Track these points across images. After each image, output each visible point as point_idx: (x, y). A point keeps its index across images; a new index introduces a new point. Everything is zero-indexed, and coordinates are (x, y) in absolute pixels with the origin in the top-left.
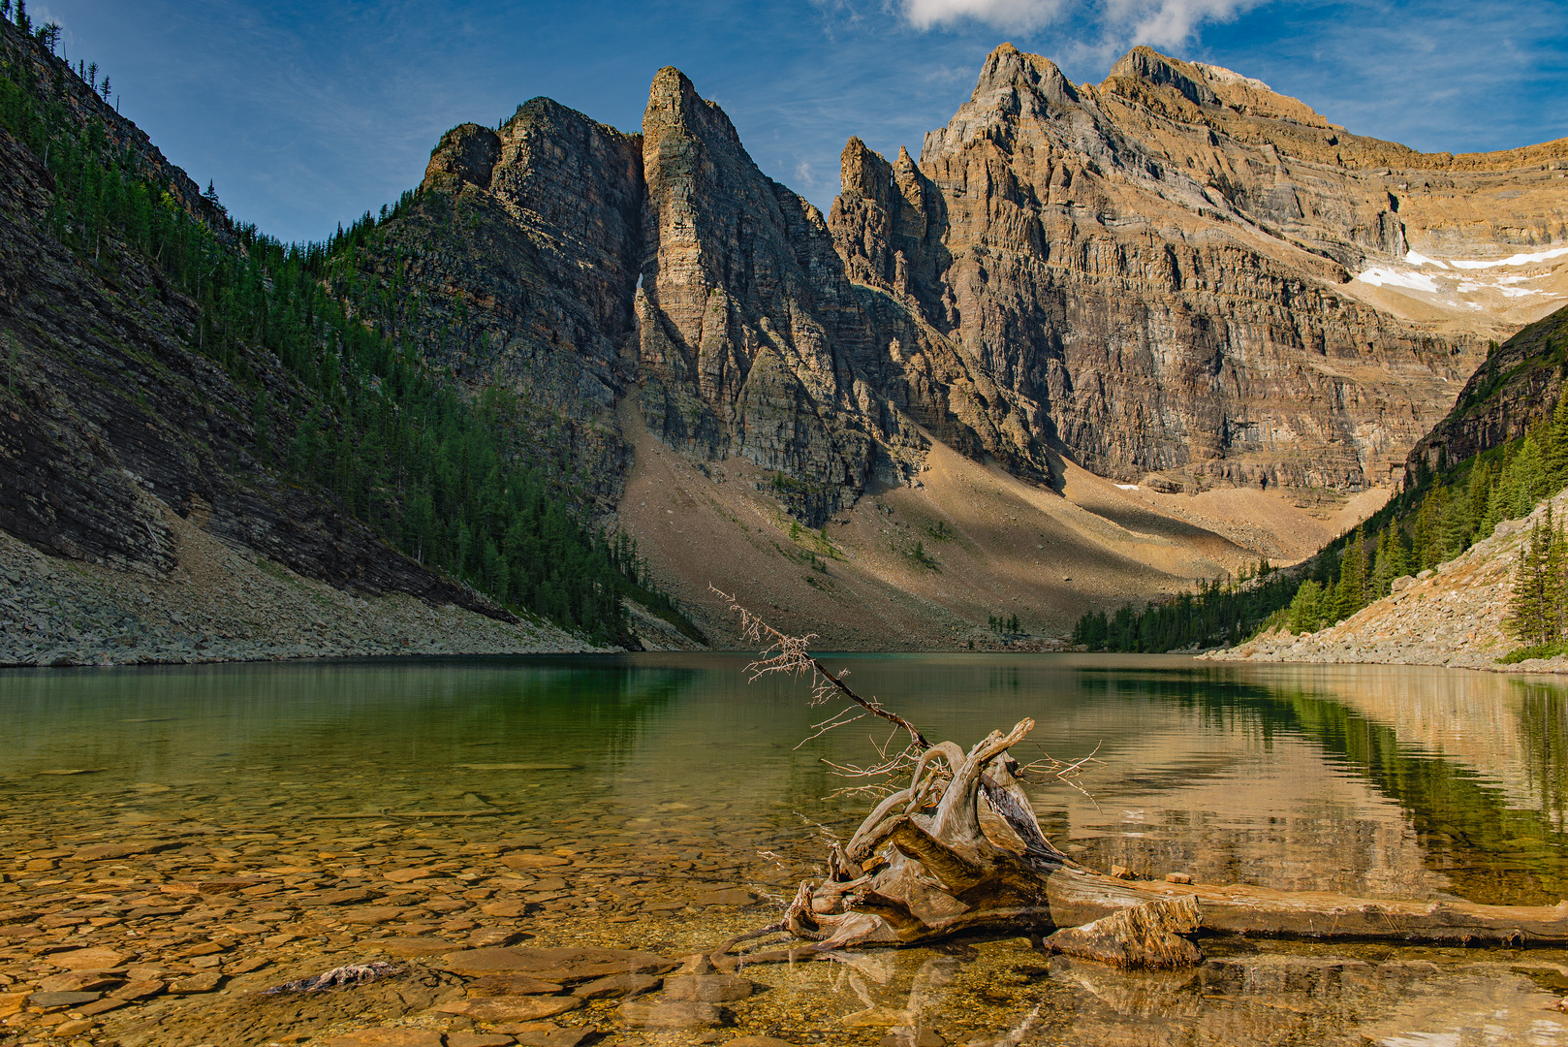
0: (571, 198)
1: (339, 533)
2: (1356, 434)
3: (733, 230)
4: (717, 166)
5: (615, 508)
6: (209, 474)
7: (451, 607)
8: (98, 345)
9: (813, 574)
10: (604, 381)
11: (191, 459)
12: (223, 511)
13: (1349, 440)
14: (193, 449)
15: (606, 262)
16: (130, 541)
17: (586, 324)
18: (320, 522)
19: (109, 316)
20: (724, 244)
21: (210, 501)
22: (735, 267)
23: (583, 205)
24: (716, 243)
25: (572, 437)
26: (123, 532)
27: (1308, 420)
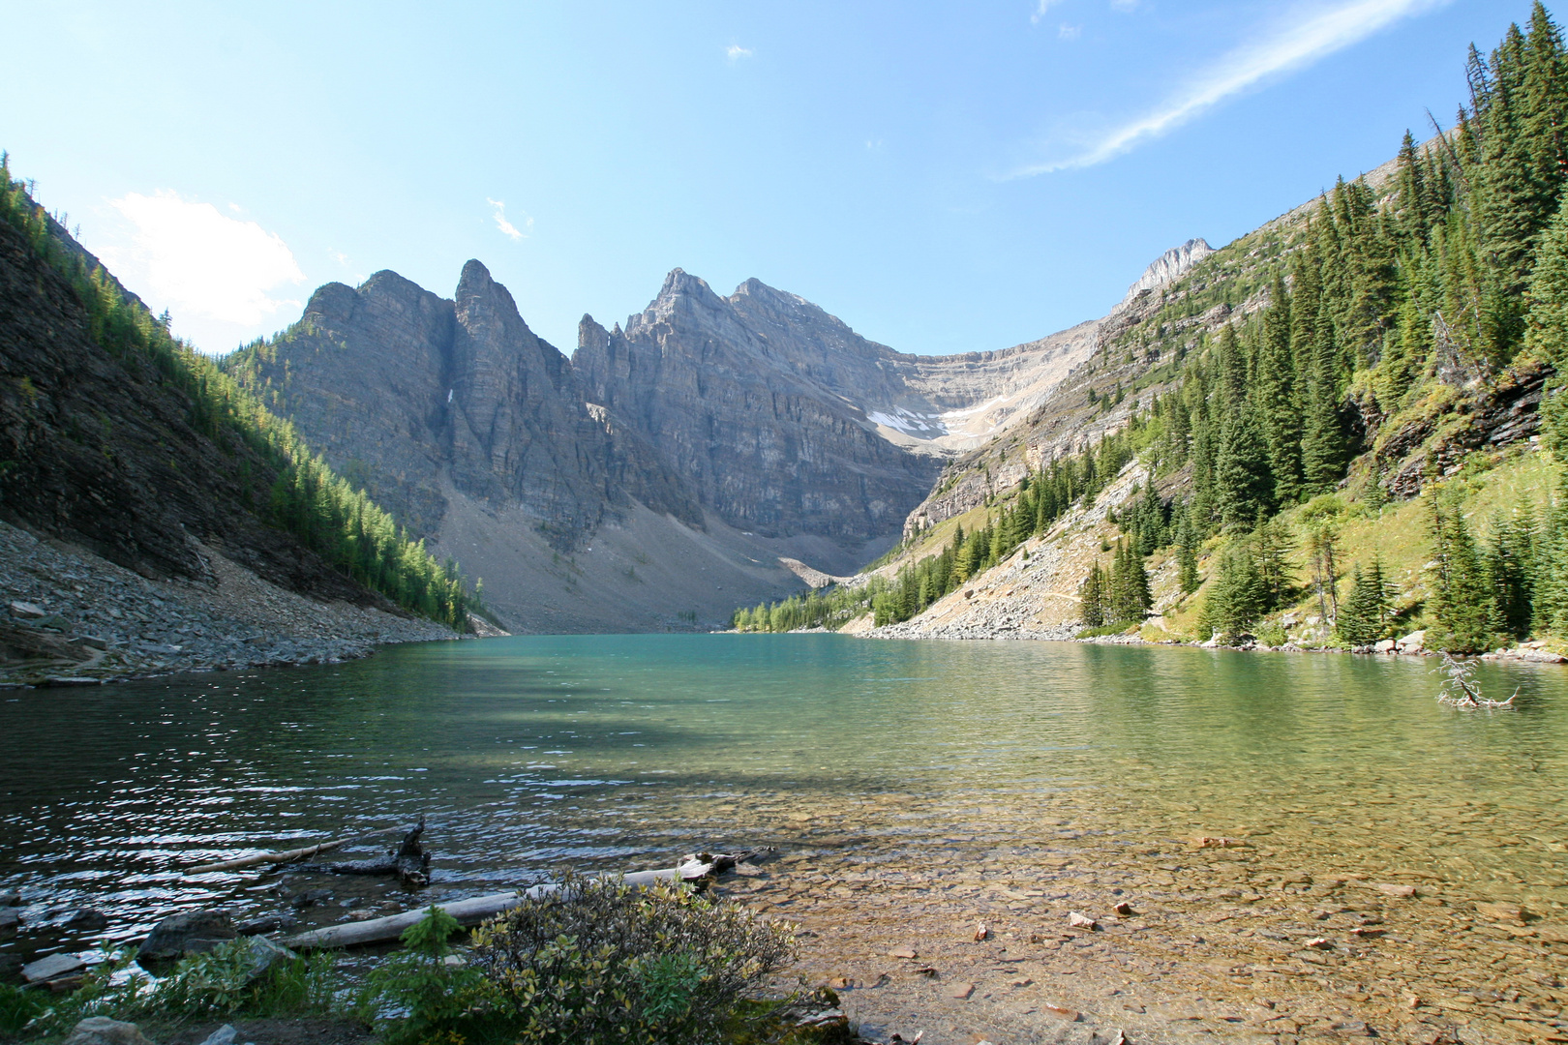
0: (407, 337)
1: (300, 558)
2: (871, 506)
3: (515, 366)
4: (505, 324)
5: (437, 542)
6: (221, 518)
7: (373, 610)
8: (137, 423)
9: (568, 585)
10: (428, 458)
11: (209, 507)
12: (232, 544)
13: (867, 509)
14: (209, 501)
15: (430, 381)
16: (190, 566)
17: (416, 421)
18: (289, 552)
19: (138, 401)
20: (509, 374)
21: (222, 537)
22: (515, 389)
23: (415, 343)
24: (503, 373)
25: (408, 494)
26: (185, 560)
27: (846, 497)
